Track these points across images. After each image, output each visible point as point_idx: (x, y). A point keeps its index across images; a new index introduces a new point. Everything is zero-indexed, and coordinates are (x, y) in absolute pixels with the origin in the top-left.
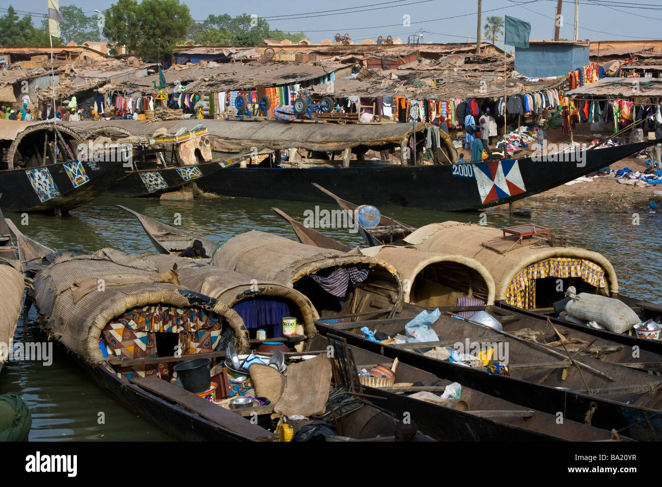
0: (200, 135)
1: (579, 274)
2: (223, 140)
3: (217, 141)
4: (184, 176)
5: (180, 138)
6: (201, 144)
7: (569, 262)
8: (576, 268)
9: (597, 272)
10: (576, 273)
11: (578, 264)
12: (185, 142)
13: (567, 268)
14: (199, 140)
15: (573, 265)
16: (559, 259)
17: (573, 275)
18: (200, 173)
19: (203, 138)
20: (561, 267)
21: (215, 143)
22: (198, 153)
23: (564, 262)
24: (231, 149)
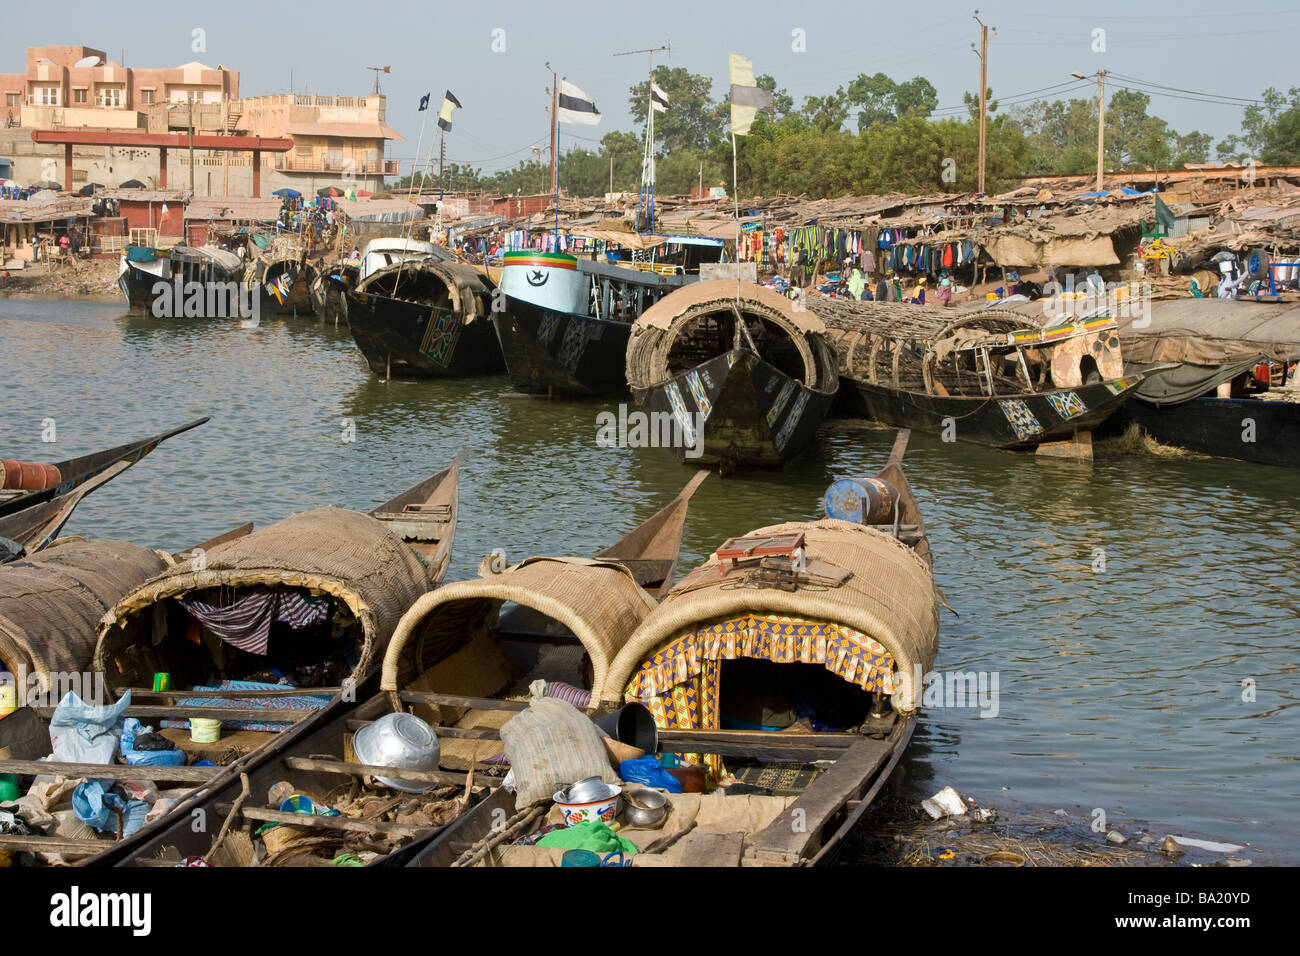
0: (1096, 328)
1: (820, 658)
2: (1201, 340)
3: (1191, 343)
4: (1060, 411)
5: (1050, 334)
6: (1097, 346)
7: (796, 627)
8: (813, 642)
9: (876, 657)
10: (812, 656)
11: (821, 633)
12: (1063, 341)
13: (790, 640)
14: (1093, 338)
15: (808, 633)
16: (773, 618)
17: (805, 658)
18: (1083, 406)
19: (1103, 336)
20: (775, 637)
21: (1188, 346)
22: (1088, 365)
23: (784, 626)
24: (1209, 360)
